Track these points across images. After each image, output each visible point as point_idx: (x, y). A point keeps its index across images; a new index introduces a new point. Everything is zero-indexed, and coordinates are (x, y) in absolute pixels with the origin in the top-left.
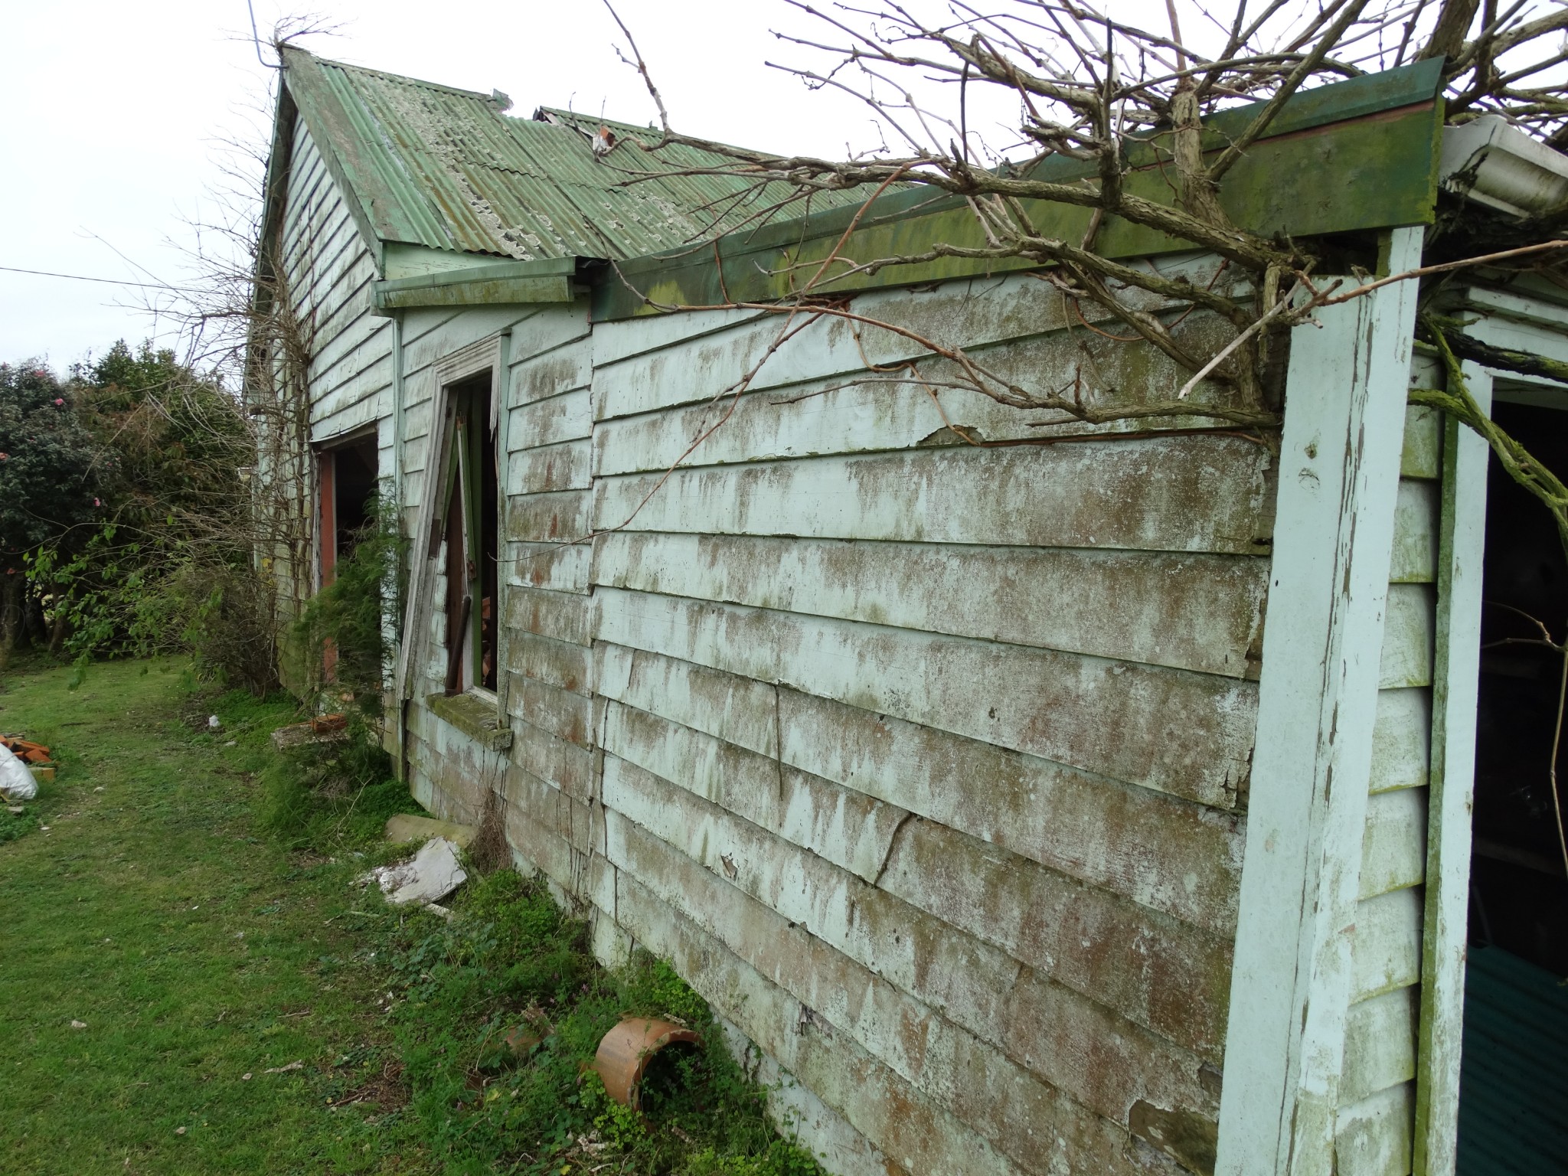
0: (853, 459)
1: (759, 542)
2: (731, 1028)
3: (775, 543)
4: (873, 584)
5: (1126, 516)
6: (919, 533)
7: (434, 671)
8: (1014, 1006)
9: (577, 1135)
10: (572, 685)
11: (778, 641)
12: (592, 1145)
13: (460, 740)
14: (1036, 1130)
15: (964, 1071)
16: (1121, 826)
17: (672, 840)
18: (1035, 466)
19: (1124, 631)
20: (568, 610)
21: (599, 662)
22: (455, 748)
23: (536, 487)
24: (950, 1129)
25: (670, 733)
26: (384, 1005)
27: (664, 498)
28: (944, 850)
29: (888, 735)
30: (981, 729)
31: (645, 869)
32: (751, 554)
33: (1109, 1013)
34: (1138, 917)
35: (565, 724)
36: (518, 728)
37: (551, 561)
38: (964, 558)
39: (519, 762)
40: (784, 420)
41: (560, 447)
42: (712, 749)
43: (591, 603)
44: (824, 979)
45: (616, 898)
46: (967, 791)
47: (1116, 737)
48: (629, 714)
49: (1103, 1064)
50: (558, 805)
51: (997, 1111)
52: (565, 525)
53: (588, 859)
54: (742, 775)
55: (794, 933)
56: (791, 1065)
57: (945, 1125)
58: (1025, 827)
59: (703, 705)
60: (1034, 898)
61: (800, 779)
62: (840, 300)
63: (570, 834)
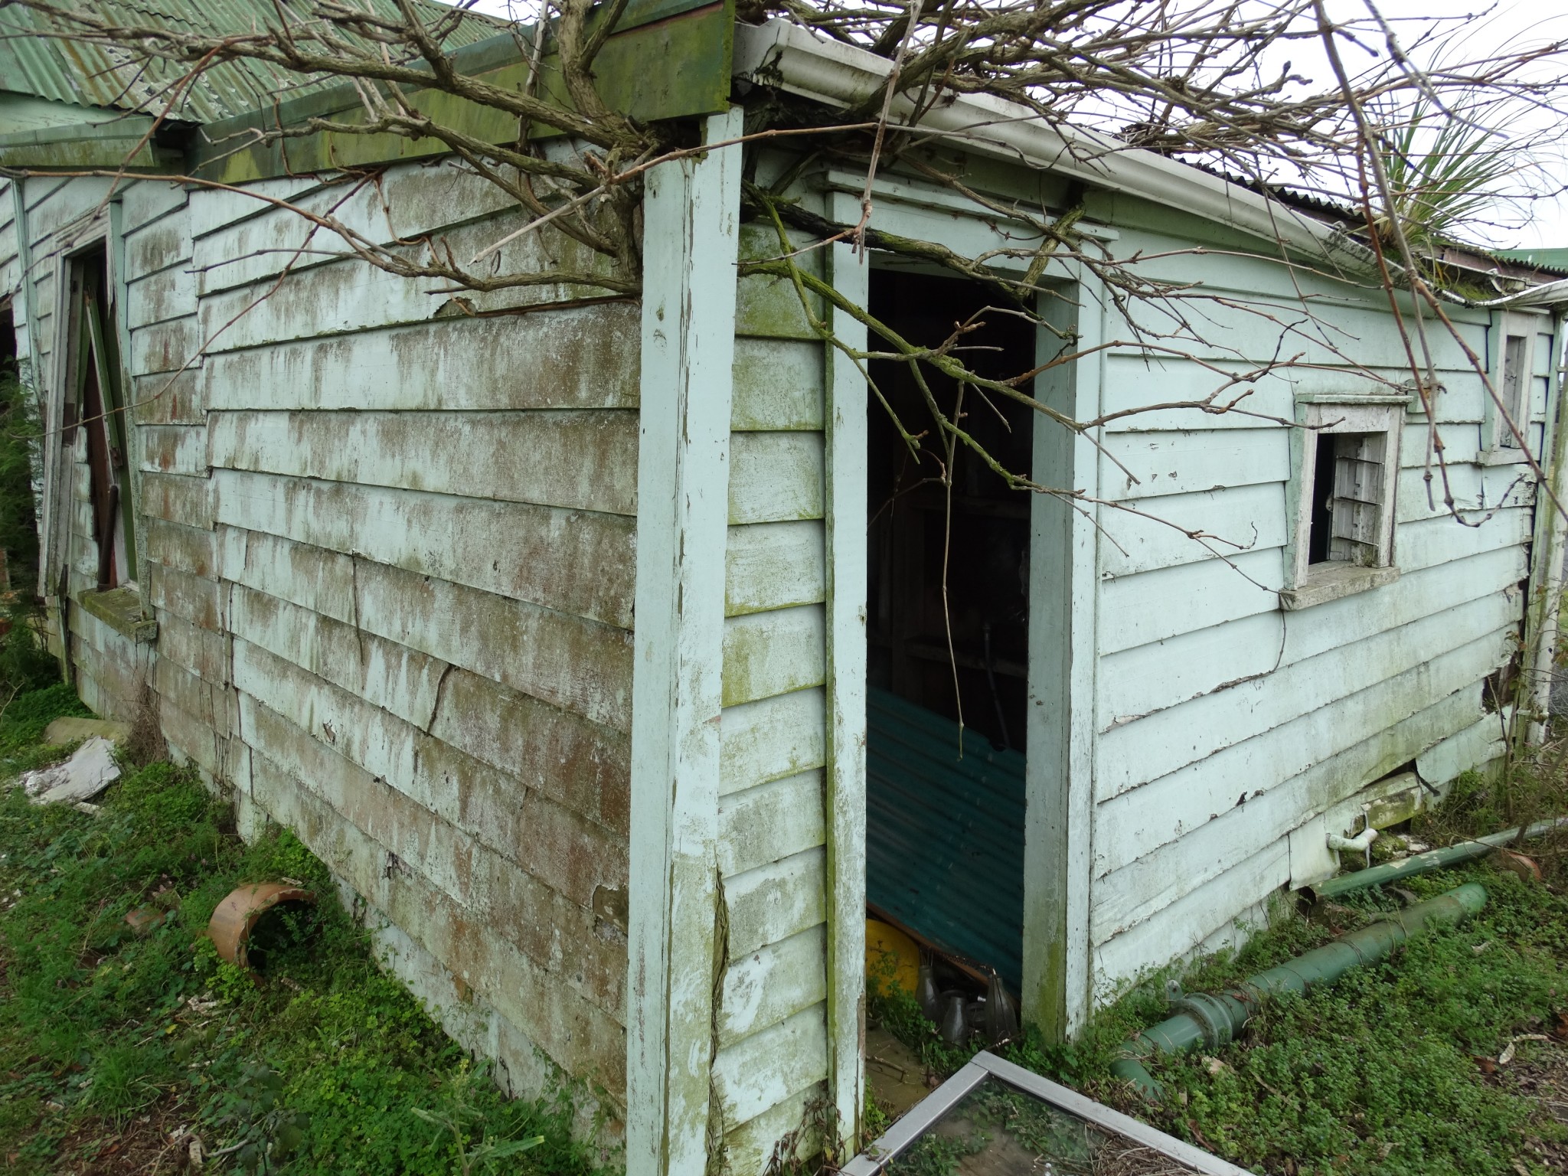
0: (394, 332)
1: (333, 416)
2: (343, 883)
3: (344, 417)
4: (413, 453)
5: (568, 379)
6: (440, 401)
7: (86, 566)
8: (523, 823)
9: (189, 996)
10: (202, 570)
11: (351, 513)
12: (202, 1005)
13: (114, 637)
14: (542, 926)
15: (496, 886)
16: (579, 655)
17: (287, 714)
18: (513, 335)
19: (572, 483)
20: (192, 494)
21: (221, 545)
22: (111, 644)
23: (155, 367)
24: (491, 939)
25: (280, 611)
26: (9, 903)
27: (258, 375)
28: (473, 695)
29: (432, 594)
30: (487, 581)
31: (271, 746)
32: (327, 429)
33: (580, 818)
34: (594, 732)
35: (200, 611)
36: (162, 619)
37: (175, 445)
38: (474, 424)
39: (165, 653)
40: (342, 293)
41: (173, 324)
42: (312, 622)
43: (210, 485)
44: (402, 825)
45: (252, 776)
46: (484, 637)
47: (571, 577)
48: (249, 594)
49: (577, 861)
50: (201, 693)
51: (515, 914)
52: (183, 406)
53: (227, 743)
54: (334, 645)
55: (380, 786)
56: (384, 908)
57: (488, 936)
58: (521, 665)
59: (302, 580)
60: (531, 727)
61: (376, 643)
62: (373, 172)
63: (212, 720)
